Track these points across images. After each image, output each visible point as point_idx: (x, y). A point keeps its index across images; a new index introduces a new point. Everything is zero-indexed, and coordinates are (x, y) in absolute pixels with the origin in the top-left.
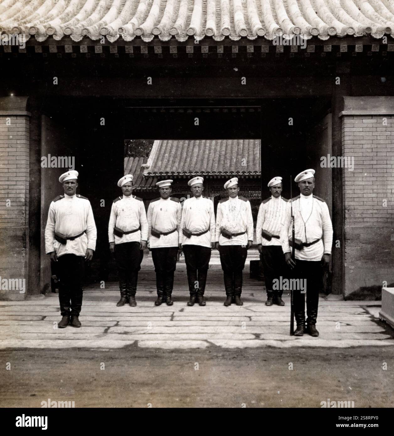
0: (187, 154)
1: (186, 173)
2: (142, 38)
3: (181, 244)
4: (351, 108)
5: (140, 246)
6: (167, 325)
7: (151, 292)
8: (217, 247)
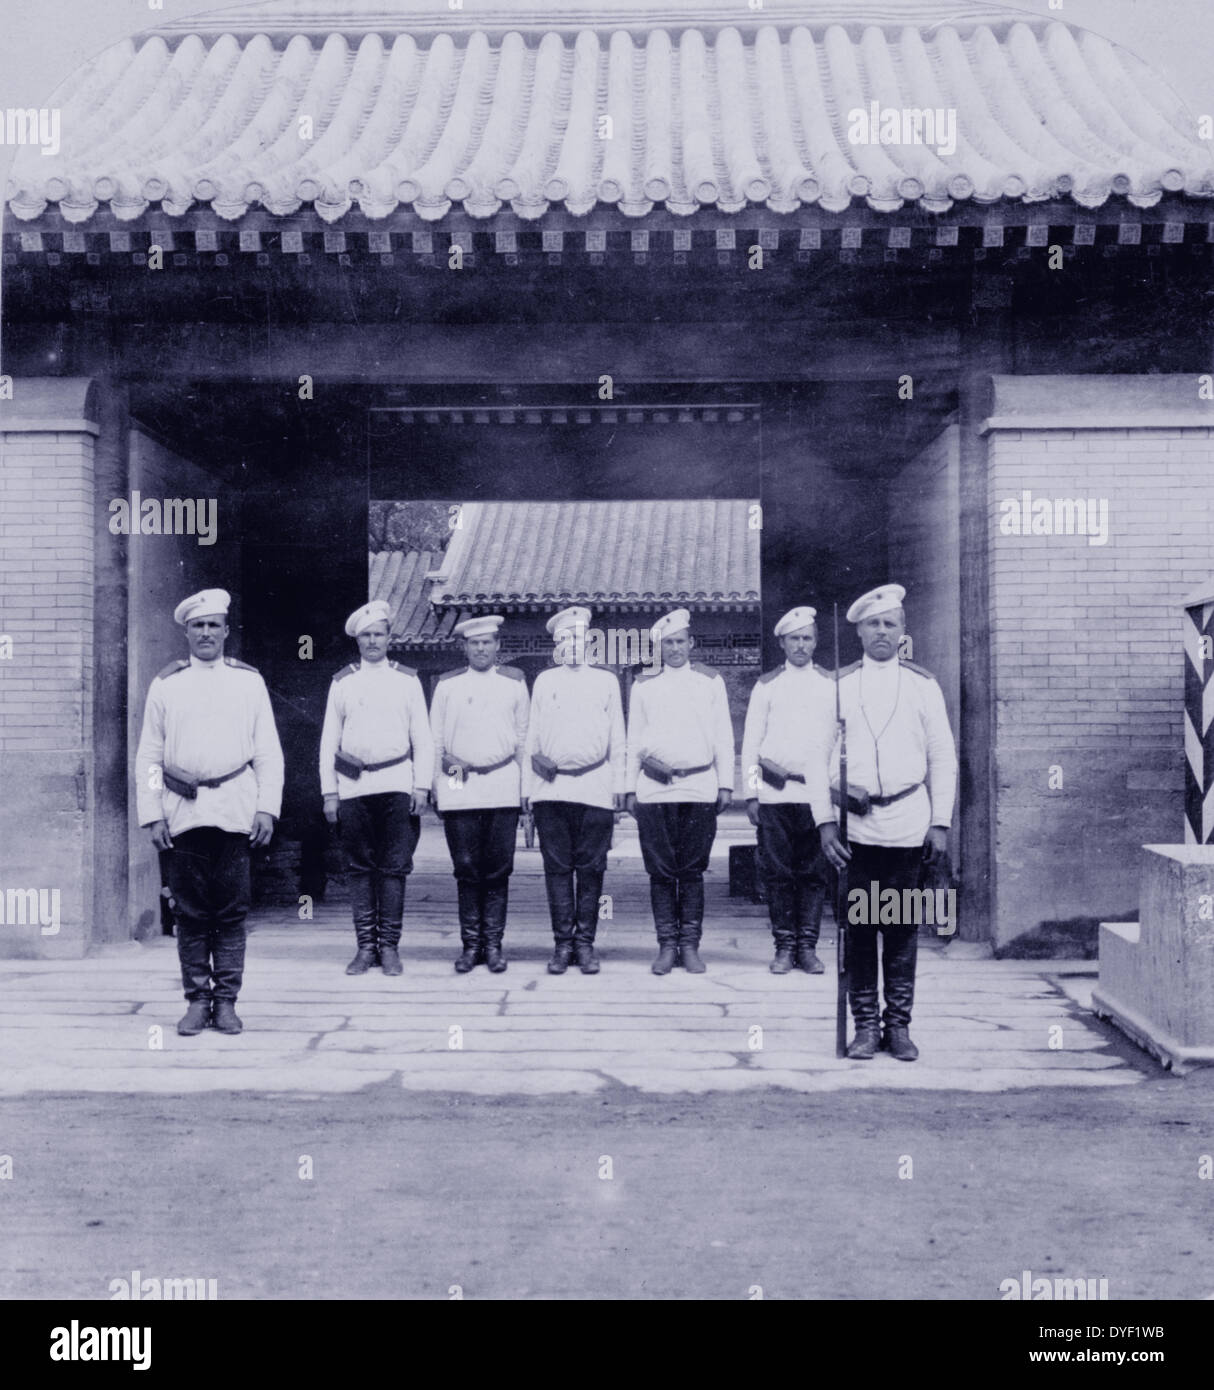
0: (555, 543)
1: (553, 596)
2: (418, 209)
3: (527, 799)
4: (1013, 409)
5: (412, 805)
6: (487, 1027)
7: (446, 934)
8: (630, 806)
